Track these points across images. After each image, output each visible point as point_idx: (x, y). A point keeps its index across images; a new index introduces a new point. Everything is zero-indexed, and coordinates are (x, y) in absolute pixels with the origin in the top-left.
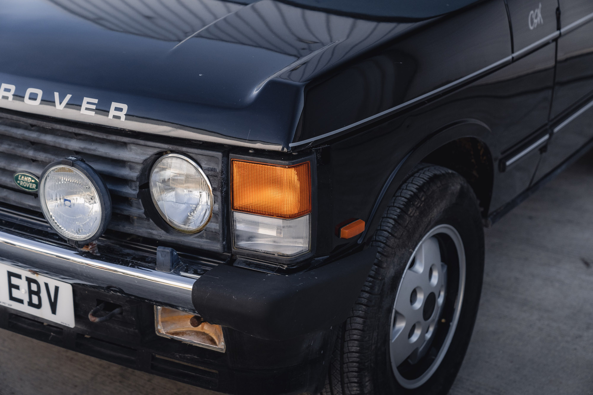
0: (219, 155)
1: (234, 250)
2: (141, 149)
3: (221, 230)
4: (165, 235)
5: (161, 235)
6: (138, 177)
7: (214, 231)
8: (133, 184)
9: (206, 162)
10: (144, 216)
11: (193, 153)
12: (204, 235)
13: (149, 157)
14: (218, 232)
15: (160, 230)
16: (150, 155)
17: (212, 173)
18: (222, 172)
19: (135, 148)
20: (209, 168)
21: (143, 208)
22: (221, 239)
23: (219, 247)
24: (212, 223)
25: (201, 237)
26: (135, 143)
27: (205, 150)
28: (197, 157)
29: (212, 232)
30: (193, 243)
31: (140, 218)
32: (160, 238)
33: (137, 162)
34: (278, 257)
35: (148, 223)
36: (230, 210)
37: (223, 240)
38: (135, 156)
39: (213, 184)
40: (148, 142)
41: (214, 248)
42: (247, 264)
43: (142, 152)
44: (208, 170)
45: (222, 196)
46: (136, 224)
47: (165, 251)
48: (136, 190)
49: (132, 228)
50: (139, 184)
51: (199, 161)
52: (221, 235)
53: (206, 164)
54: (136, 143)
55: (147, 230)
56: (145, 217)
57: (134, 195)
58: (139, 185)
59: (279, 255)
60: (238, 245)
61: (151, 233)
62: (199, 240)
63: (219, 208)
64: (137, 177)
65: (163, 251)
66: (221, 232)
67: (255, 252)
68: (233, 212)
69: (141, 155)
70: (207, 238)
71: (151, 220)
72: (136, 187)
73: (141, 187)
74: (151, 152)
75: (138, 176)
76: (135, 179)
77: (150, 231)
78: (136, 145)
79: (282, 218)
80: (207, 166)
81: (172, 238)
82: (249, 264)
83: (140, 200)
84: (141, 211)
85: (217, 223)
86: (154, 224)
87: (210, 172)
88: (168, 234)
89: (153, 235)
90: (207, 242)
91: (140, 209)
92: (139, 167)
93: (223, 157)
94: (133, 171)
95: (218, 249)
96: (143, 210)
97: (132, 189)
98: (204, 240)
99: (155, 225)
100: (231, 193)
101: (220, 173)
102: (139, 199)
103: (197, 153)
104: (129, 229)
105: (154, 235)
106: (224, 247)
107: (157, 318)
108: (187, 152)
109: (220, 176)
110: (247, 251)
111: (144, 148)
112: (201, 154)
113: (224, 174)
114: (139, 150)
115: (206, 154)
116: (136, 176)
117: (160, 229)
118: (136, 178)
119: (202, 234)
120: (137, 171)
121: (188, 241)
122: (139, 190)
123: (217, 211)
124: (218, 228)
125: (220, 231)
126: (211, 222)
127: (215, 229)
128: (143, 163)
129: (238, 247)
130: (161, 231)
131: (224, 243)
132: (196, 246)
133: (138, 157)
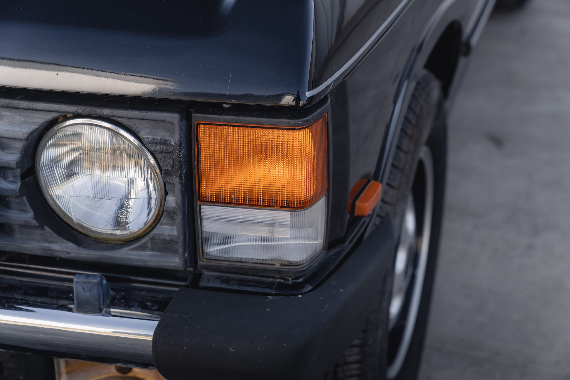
0: (174, 117)
1: (202, 263)
2: (21, 116)
3: (181, 236)
4: (76, 250)
5: (69, 251)
6: (19, 161)
7: (167, 238)
8: (9, 173)
9: (148, 131)
10: (34, 222)
11: (125, 118)
12: (149, 245)
13: (37, 127)
14: (176, 240)
15: (65, 243)
16: (40, 125)
17: (164, 147)
18: (181, 144)
19: (9, 113)
20: (154, 139)
21: (30, 209)
22: (181, 250)
23: (177, 263)
24: (162, 226)
25: (143, 248)
26: (10, 106)
27: (148, 112)
28: (131, 122)
29: (165, 240)
30: (129, 259)
31: (25, 226)
32: (68, 256)
33: (16, 137)
34: (281, 267)
35: (42, 232)
36: (195, 203)
37: (185, 251)
38: (10, 128)
39: (163, 165)
40: (34, 104)
41: (168, 264)
42: (223, 281)
43: (23, 119)
44: (155, 144)
45: (181, 184)
46: (17, 235)
47: (89, 283)
48: (16, 183)
49: (11, 243)
50: (20, 171)
51: (134, 129)
52: (180, 244)
53: (148, 133)
54: (12, 105)
55: (41, 245)
56: (37, 225)
57: (13, 191)
58: (21, 173)
59: (282, 265)
60: (207, 254)
61: (49, 250)
62: (140, 253)
63: (176, 203)
64: (17, 161)
65: (85, 283)
66: (182, 238)
67: (240, 264)
68: (200, 206)
69: (22, 124)
70: (153, 249)
71: (46, 228)
72: (15, 177)
73: (23, 177)
74: (41, 119)
75: (18, 159)
76: (13, 164)
77: (47, 245)
78: (10, 109)
79: (289, 209)
80: (151, 137)
81: (89, 255)
82: (227, 281)
83: (25, 198)
84: (29, 216)
85: (173, 225)
86: (53, 233)
87: (158, 147)
88: (80, 248)
89: (52, 252)
90: (154, 256)
91: (24, 211)
92: (20, 145)
93: (181, 120)
94: (7, 151)
95: (176, 265)
96: (31, 214)
97: (7, 181)
98: (149, 253)
99: (55, 235)
100: (197, 176)
101: (178, 147)
102: (22, 196)
103: (131, 117)
104: (7, 244)
105: (55, 251)
106: (185, 261)
107: (59, 368)
108: (112, 116)
109: (177, 152)
110: (226, 263)
111: (27, 113)
112: (140, 117)
113: (183, 147)
114: (17, 117)
115: (149, 118)
116: (14, 159)
117: (65, 241)
118: (16, 163)
119: (144, 243)
120: (16, 152)
121: (120, 256)
122: (21, 182)
123: (174, 208)
124: (176, 233)
125: (179, 238)
126: (162, 224)
127: (169, 235)
128: (27, 139)
129: (208, 257)
130: (67, 243)
131: (186, 255)
132: (136, 264)
133: (17, 129)
